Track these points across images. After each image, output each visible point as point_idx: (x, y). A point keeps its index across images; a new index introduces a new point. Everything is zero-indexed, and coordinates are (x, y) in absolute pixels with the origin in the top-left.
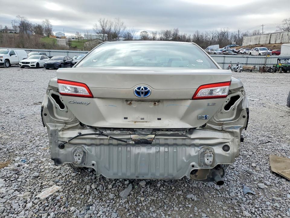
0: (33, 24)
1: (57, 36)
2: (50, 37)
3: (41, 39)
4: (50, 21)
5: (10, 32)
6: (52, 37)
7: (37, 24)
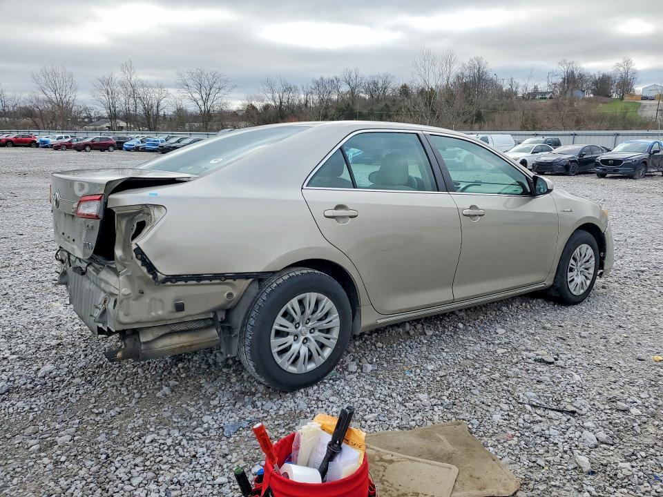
0: (592, 73)
1: (646, 94)
2: (627, 98)
3: (601, 105)
4: (633, 62)
5: (541, 96)
6: (629, 98)
7: (602, 72)
